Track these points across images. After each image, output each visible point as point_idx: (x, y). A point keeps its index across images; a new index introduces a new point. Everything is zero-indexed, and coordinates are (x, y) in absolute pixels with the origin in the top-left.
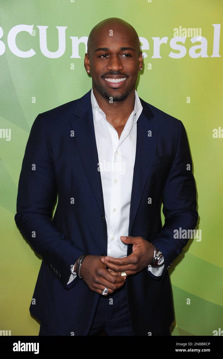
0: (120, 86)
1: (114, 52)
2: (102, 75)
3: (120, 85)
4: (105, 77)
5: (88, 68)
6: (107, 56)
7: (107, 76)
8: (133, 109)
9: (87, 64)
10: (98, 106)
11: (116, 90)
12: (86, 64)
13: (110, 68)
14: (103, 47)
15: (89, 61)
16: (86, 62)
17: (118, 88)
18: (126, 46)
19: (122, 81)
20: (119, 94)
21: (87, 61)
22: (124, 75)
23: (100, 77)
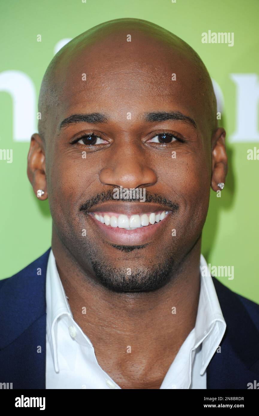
0: (143, 241)
1: (124, 127)
2: (84, 203)
3: (145, 238)
4: (94, 207)
5: (40, 180)
6: (99, 141)
7: (101, 204)
8: (191, 324)
9: (36, 168)
10: (70, 314)
11: (133, 253)
12: (33, 170)
13: (110, 180)
14: (88, 110)
15: (42, 160)
16: (33, 163)
17: (139, 247)
18: (166, 108)
19: (152, 222)
20: (141, 269)
21: (39, 158)
22: (160, 202)
23: (77, 208)
